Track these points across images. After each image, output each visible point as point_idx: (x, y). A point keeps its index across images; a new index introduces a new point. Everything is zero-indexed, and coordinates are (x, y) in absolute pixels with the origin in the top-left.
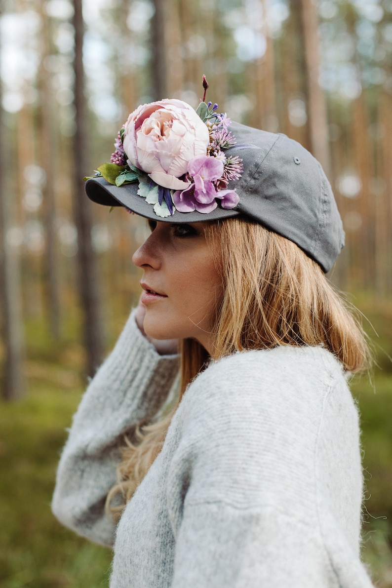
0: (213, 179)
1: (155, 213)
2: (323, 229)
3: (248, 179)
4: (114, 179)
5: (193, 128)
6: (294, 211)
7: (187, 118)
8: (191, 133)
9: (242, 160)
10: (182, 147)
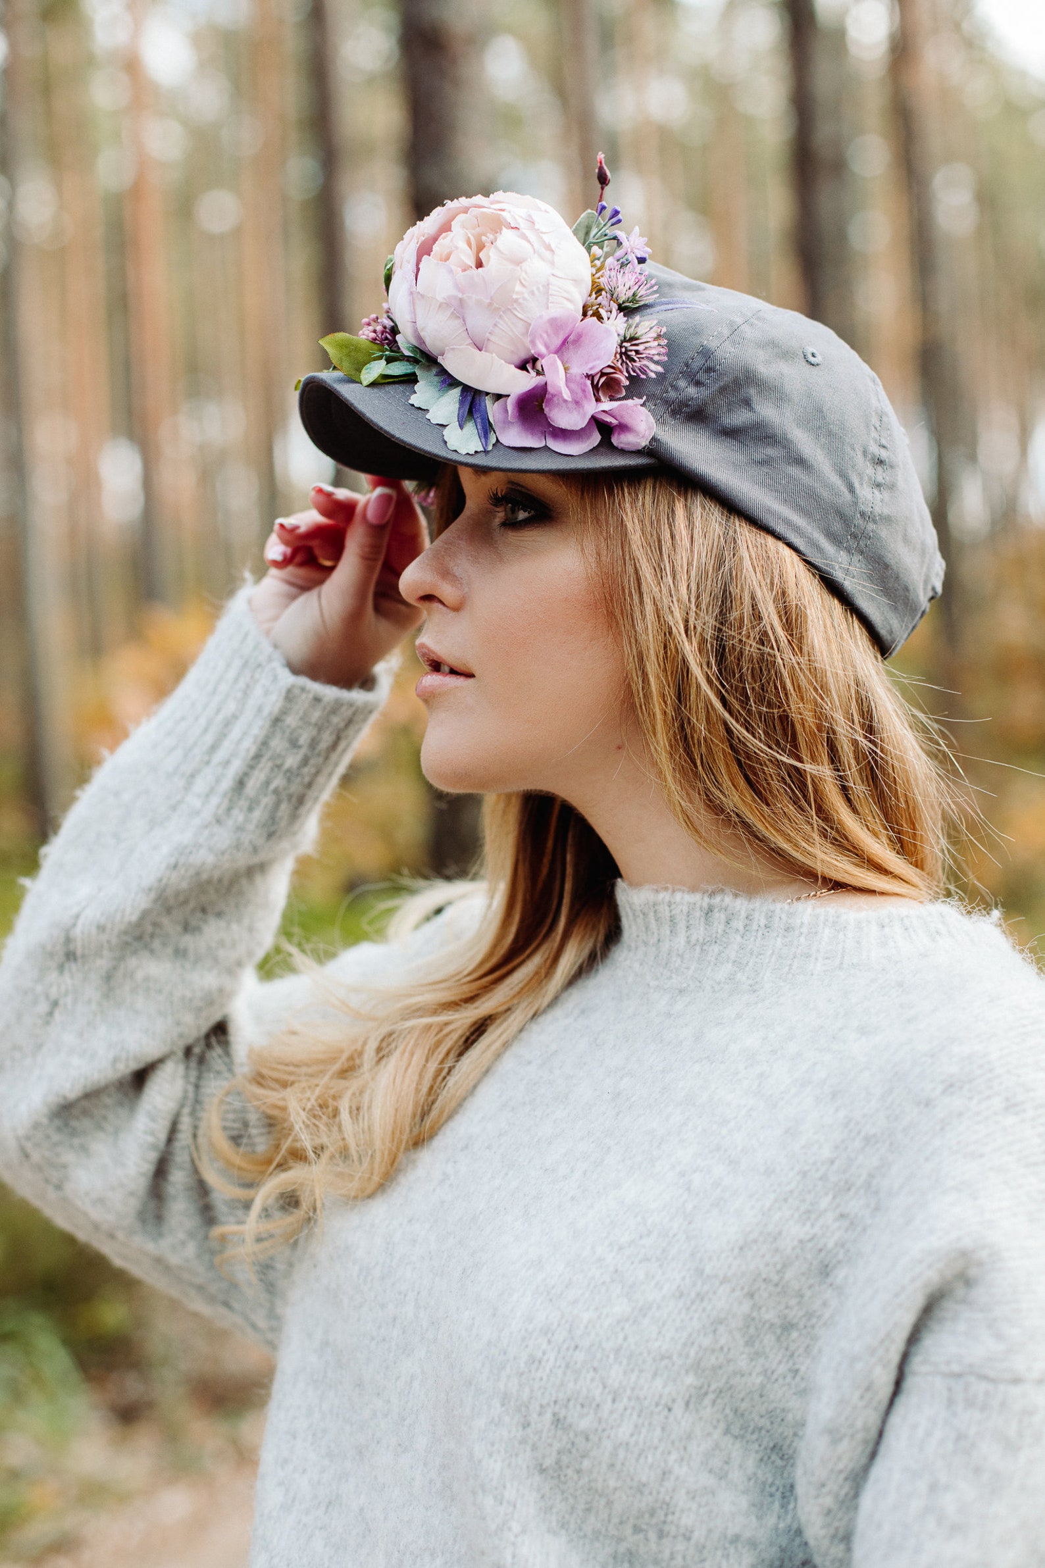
0: (591, 369)
1: (446, 442)
2: (871, 526)
3: (682, 383)
4: (359, 370)
5: (549, 248)
6: (794, 471)
7: (537, 227)
8: (541, 257)
9: (664, 330)
10: (518, 288)
